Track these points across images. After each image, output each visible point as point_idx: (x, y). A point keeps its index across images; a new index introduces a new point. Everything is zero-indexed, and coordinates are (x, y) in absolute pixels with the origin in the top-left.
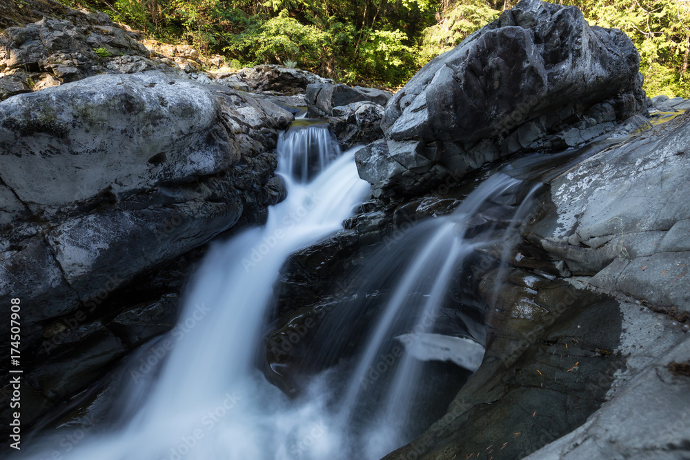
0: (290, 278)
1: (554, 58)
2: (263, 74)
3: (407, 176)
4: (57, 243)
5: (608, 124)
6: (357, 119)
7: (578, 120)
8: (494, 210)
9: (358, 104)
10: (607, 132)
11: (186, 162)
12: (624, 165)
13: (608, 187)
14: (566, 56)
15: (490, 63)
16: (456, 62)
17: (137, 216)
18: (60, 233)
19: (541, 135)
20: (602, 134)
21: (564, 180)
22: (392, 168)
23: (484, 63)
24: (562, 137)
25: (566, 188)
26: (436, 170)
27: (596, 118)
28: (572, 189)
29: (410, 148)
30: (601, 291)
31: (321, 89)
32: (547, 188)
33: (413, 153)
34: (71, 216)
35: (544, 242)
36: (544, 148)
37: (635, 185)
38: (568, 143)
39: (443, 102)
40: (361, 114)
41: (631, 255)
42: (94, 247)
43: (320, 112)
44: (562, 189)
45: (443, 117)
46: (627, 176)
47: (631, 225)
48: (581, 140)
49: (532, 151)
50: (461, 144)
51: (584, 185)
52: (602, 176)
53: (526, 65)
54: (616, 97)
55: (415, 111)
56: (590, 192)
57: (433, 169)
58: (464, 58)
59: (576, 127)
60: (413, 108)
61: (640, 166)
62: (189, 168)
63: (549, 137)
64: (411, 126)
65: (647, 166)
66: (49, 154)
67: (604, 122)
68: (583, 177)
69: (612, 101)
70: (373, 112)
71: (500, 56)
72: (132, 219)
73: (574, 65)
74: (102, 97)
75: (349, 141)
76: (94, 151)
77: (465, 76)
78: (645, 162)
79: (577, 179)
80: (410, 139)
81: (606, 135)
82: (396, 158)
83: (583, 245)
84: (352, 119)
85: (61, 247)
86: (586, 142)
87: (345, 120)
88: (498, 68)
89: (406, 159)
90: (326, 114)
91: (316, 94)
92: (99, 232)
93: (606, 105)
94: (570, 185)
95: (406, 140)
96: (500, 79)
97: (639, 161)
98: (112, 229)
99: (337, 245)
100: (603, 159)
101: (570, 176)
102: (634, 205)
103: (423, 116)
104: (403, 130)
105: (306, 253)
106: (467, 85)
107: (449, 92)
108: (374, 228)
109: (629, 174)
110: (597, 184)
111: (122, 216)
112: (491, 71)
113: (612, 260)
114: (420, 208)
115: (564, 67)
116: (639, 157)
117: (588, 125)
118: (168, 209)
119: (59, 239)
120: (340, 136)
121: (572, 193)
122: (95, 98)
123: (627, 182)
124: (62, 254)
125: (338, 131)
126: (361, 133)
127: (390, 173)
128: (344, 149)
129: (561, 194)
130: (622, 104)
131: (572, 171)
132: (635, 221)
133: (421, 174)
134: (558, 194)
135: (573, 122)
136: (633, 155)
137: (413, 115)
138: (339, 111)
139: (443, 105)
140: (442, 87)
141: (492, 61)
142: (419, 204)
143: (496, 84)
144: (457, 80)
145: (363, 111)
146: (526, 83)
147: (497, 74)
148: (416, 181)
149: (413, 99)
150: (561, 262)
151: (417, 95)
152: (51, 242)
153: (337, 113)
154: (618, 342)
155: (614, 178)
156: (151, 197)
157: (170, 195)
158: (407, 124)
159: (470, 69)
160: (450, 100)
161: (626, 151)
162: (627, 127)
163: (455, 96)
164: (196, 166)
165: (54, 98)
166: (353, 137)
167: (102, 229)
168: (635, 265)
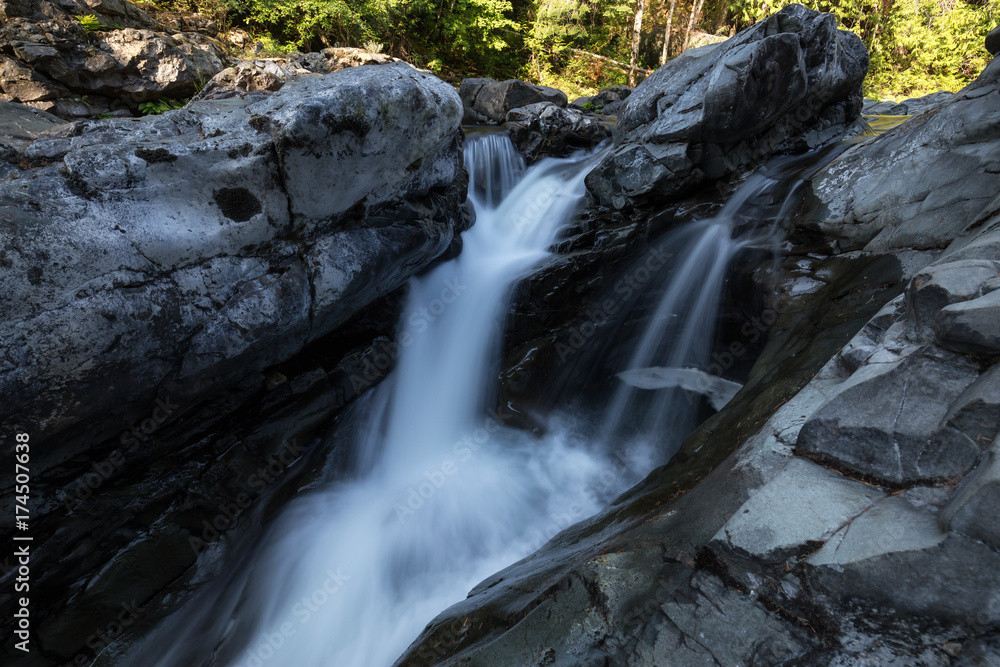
0: (518, 309)
1: (814, 62)
2: (336, 61)
3: (671, 180)
4: (318, 263)
5: (840, 126)
6: (542, 124)
7: (816, 122)
8: (755, 210)
9: (539, 106)
10: (839, 134)
11: (431, 169)
12: (880, 157)
13: (868, 176)
14: (823, 61)
15: (767, 67)
16: (741, 65)
17: (384, 235)
18: (320, 252)
19: (786, 137)
20: (835, 136)
21: (826, 174)
22: (658, 172)
23: (762, 66)
24: (805, 139)
25: (828, 182)
26: (696, 173)
27: (831, 120)
28: (834, 182)
29: (680, 150)
30: (875, 254)
31: (483, 85)
32: (808, 184)
33: (683, 155)
34: (325, 233)
35: (821, 225)
36: (788, 150)
37: (892, 172)
38: (810, 144)
39: (724, 103)
40: (548, 118)
41: (897, 222)
42: (350, 269)
43: (480, 116)
44: (824, 183)
45: (719, 118)
46: (884, 166)
47: (896, 200)
48: (819, 142)
49: (779, 153)
50: (722, 146)
51: (845, 177)
52: (861, 168)
53: (796, 69)
54: (847, 100)
55: (684, 112)
56: (852, 183)
57: (693, 173)
58: (749, 62)
59: (815, 129)
60: (681, 109)
61: (894, 157)
62: (433, 178)
63: (792, 139)
64: (682, 128)
65: (900, 157)
66: (344, 155)
67: (837, 124)
68: (843, 171)
69: (844, 103)
70: (560, 115)
71: (777, 60)
72: (379, 238)
73: (827, 69)
74: (399, 91)
75: (534, 153)
76: (378, 154)
77: (748, 78)
78: (898, 153)
79: (838, 173)
80: (676, 142)
81: (839, 137)
82: (664, 161)
83: (856, 222)
84: (535, 125)
85: (321, 268)
86: (823, 144)
87: (527, 126)
88: (774, 72)
89: (675, 161)
90: (489, 119)
91: (475, 92)
92: (352, 251)
93: (839, 107)
94: (832, 179)
95: (671, 142)
96: (774, 81)
97: (893, 153)
98: (363, 249)
99: (572, 265)
100: (861, 154)
101: (831, 171)
102: (896, 186)
103: (698, 117)
104: (671, 131)
105: (538, 277)
106: (748, 88)
107: (732, 93)
108: (621, 241)
109: (885, 164)
110: (857, 175)
111: (369, 233)
112: (767, 74)
113: (881, 230)
114: (678, 214)
115: (820, 70)
116: (893, 150)
117: (825, 127)
118: (410, 227)
119: (319, 258)
120: (522, 146)
121: (834, 186)
122: (393, 92)
123: (884, 171)
124: (321, 277)
125: (520, 139)
126: (547, 142)
127: (656, 176)
128: (530, 162)
129: (823, 188)
130: (852, 106)
131: (833, 167)
132: (898, 198)
133: (682, 178)
134: (820, 188)
135: (811, 124)
136: (887, 148)
137: (681, 117)
138: (517, 114)
139: (722, 107)
140: (725, 89)
141: (769, 65)
142: (676, 210)
143: (770, 87)
144: (740, 82)
145: (550, 114)
146: (793, 86)
147: (771, 77)
148: (677, 185)
149: (677, 99)
150: (835, 241)
151: (680, 95)
152: (310, 263)
153: (514, 117)
154: (902, 273)
155: (873, 168)
156: (397, 212)
157: (414, 209)
158: (676, 126)
159: (753, 73)
160: (731, 101)
161: (880, 147)
162: (856, 129)
163: (736, 98)
164: (439, 174)
165: (365, 92)
166: (538, 147)
167: (354, 249)
168: (904, 226)
